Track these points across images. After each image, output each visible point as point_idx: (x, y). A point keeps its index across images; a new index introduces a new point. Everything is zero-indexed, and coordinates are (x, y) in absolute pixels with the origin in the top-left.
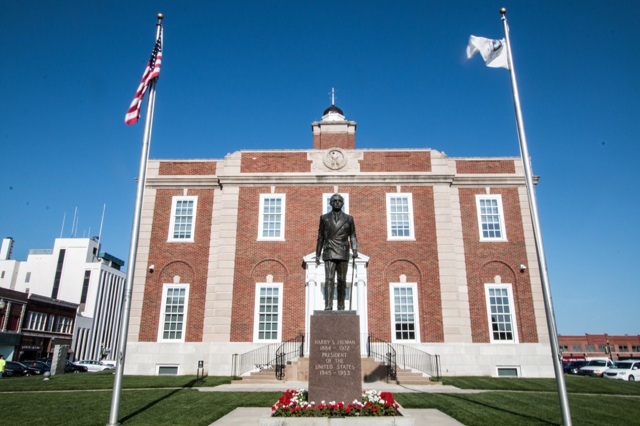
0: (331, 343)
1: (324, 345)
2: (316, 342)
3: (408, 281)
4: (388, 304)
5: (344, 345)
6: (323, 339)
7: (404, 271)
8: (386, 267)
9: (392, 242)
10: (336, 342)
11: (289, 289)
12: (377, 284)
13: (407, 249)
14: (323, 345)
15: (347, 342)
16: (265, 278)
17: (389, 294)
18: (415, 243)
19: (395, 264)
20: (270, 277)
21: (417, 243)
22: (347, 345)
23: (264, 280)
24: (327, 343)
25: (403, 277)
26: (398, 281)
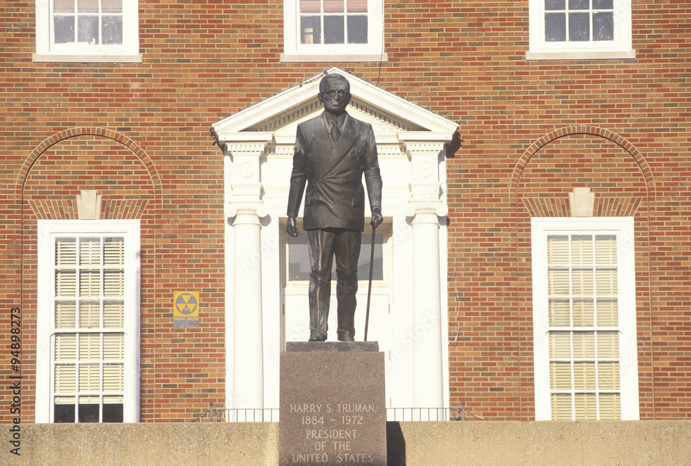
0: (324, 409)
1: (311, 415)
2: (293, 408)
3: (599, 211)
4: (525, 294)
5: (350, 414)
6: (307, 402)
7: (586, 175)
8: (521, 161)
9: (547, 66)
10: (334, 407)
11: (162, 242)
12: (487, 224)
13: (600, 92)
14: (306, 414)
15: (359, 408)
16: (72, 203)
17: (529, 260)
18: (631, 66)
19: (554, 146)
20: (89, 200)
21: (638, 67)
22: (357, 414)
23: (69, 212)
24: (316, 409)
25: (582, 197)
26: (565, 210)
